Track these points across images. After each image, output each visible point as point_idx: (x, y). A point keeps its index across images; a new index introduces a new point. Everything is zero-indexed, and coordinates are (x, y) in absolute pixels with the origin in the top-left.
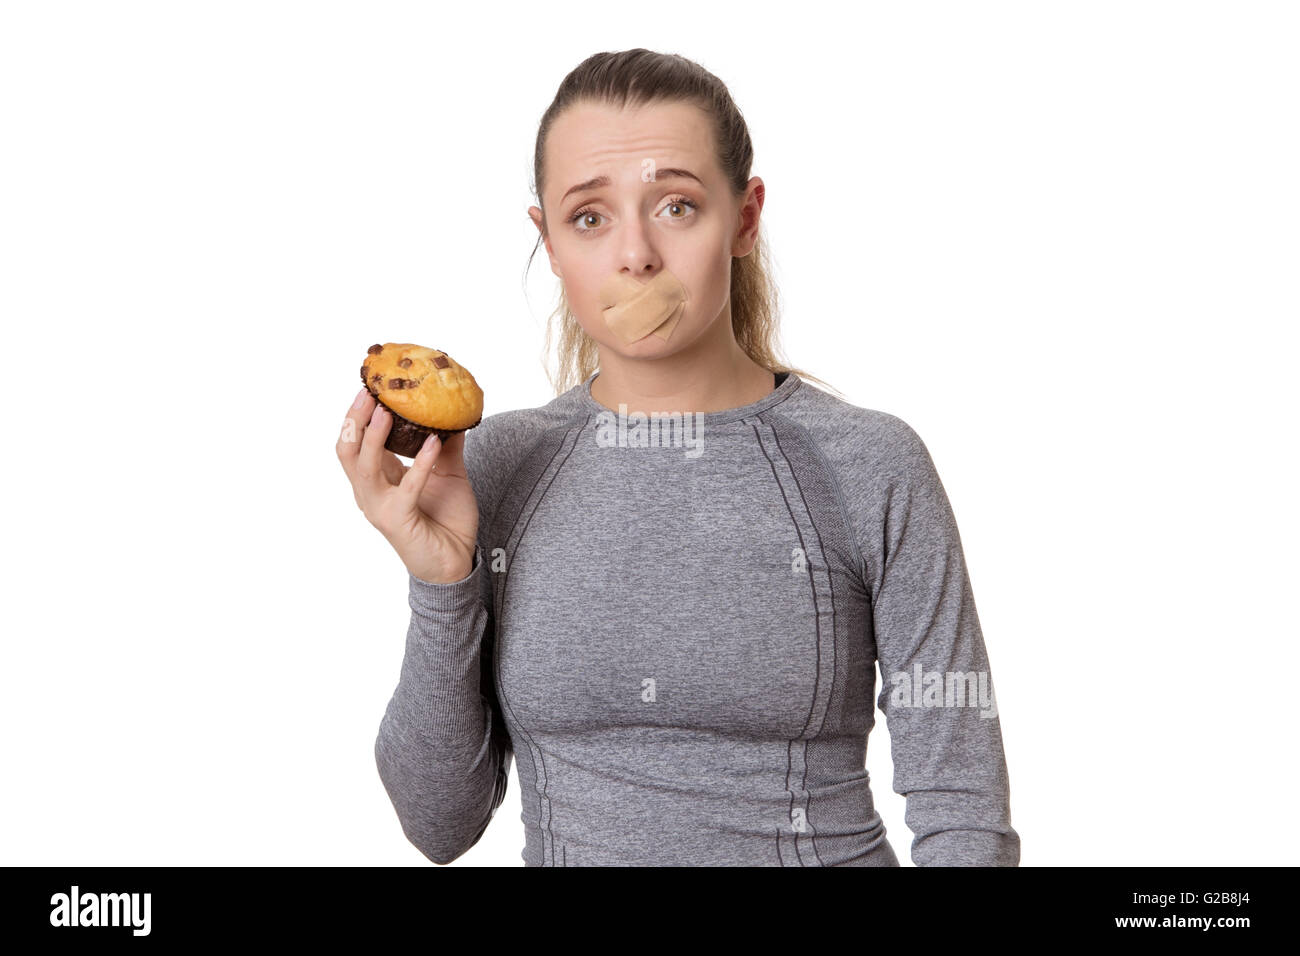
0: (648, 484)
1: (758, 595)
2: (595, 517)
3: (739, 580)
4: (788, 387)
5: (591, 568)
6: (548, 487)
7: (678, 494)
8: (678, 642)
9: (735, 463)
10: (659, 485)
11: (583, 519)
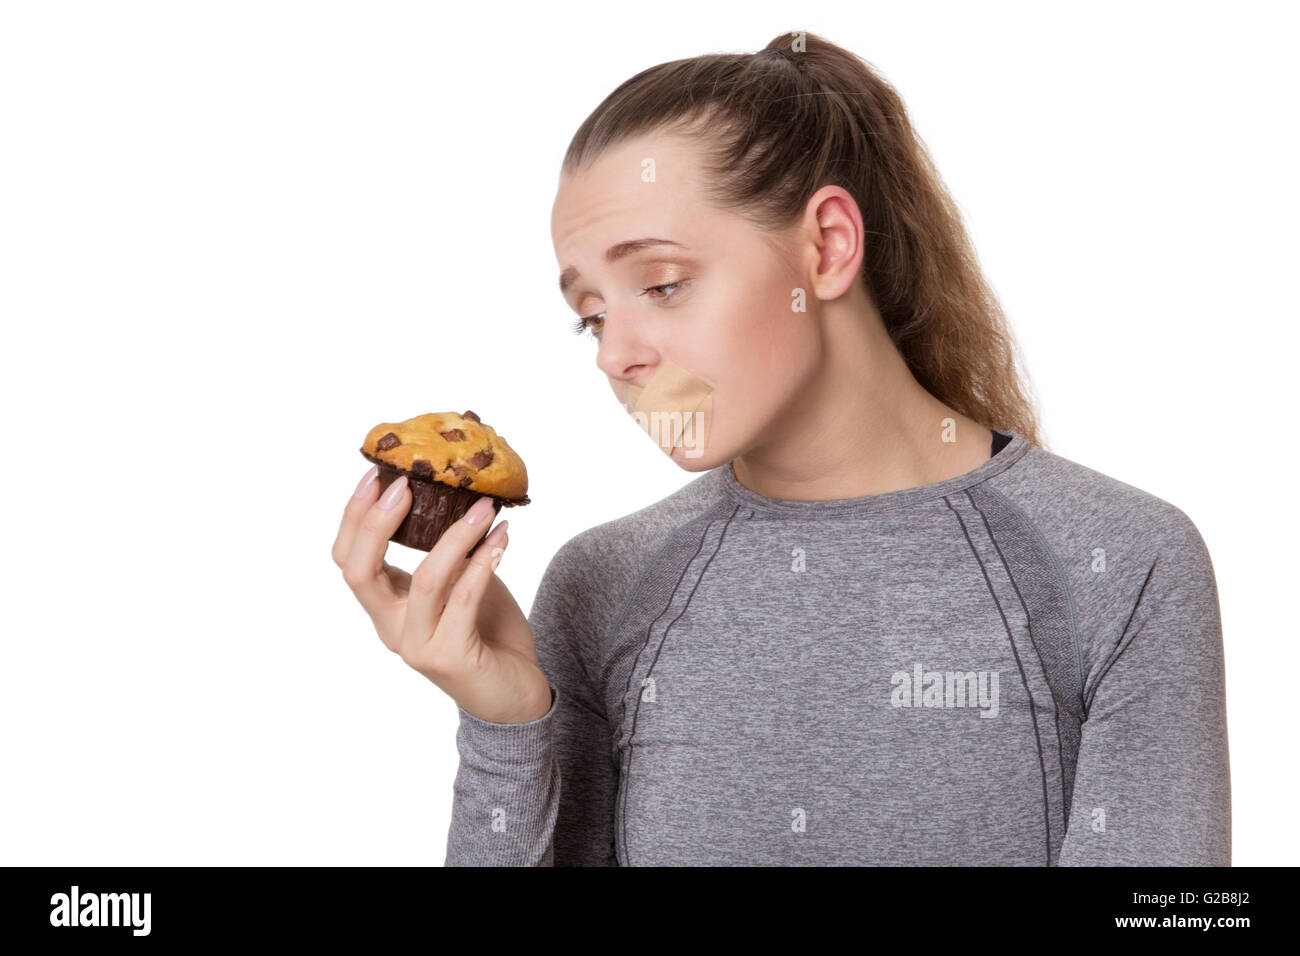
0: (824, 596)
1: (971, 751)
2: (756, 640)
3: (944, 729)
4: (1012, 453)
5: (753, 707)
6: (689, 601)
7: (863, 611)
8: (870, 812)
9: (934, 566)
10: (836, 598)
11: (740, 641)
